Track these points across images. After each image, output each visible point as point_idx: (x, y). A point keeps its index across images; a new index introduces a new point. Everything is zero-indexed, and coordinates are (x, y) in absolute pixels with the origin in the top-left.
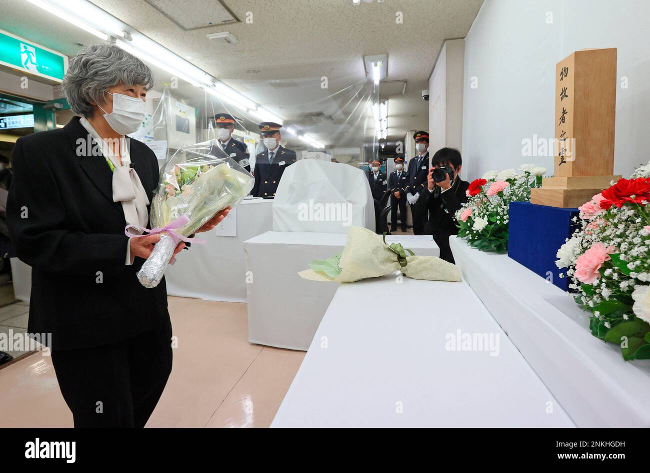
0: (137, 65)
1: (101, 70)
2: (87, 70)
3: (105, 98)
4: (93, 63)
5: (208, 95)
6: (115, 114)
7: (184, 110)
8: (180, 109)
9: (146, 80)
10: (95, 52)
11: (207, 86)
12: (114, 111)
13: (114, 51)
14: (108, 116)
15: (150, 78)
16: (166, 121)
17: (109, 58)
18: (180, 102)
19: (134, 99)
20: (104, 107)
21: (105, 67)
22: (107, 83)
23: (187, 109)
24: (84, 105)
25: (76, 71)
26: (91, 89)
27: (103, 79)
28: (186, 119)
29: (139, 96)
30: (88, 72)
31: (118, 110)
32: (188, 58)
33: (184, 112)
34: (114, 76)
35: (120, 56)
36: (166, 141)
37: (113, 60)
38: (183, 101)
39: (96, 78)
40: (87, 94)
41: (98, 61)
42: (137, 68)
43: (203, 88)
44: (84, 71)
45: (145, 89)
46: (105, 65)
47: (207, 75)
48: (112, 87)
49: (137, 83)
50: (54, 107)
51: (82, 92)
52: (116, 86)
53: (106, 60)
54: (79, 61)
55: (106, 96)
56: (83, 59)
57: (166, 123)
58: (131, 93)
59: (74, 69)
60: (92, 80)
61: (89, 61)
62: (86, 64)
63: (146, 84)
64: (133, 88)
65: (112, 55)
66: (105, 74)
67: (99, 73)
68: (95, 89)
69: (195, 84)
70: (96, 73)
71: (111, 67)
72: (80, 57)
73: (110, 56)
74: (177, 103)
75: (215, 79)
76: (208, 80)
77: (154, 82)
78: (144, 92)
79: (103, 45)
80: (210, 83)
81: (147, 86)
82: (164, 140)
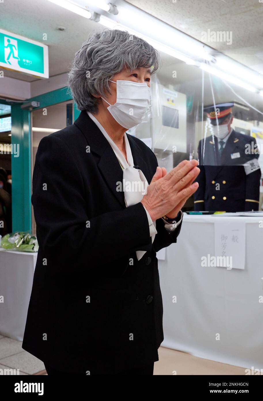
0: (141, 45)
1: (105, 57)
2: (92, 60)
3: (110, 89)
4: (98, 52)
5: (207, 76)
6: (119, 104)
7: (172, 99)
8: (168, 97)
9: (151, 60)
10: (99, 40)
11: (206, 62)
12: (118, 101)
13: (117, 34)
14: (112, 107)
15: (155, 58)
16: (151, 113)
17: (114, 42)
18: (168, 88)
19: (138, 84)
20: (107, 98)
21: (109, 53)
22: (111, 70)
23: (176, 96)
24: (89, 99)
25: (82, 63)
26: (97, 80)
27: (108, 66)
28: (175, 110)
29: (143, 80)
30: (93, 62)
31: (121, 99)
32: (183, 27)
33: (173, 101)
34: (118, 61)
35: (123, 38)
36: (150, 139)
37: (117, 43)
38: (171, 87)
39: (101, 67)
40: (93, 86)
41: (103, 49)
42: (141, 48)
43: (198, 67)
44: (89, 62)
45: (149, 71)
46: (109, 51)
47: (206, 47)
48: (116, 74)
49: (142, 66)
50: (31, 106)
51: (87, 85)
52: (121, 71)
53: (110, 45)
54: (84, 53)
55: (109, 85)
56: (88, 49)
57: (151, 116)
58: (134, 78)
59: (80, 62)
60: (97, 69)
61: (94, 50)
62: (90, 54)
63: (150, 66)
64: (137, 72)
65: (115, 39)
66: (109, 61)
67: (104, 60)
68: (100, 79)
69: (189, 62)
70: (101, 61)
71: (115, 52)
72: (85, 47)
73: (113, 40)
74: (165, 89)
75: (216, 51)
76: (206, 53)
77: (159, 63)
78: (148, 76)
79: (105, 30)
80: (210, 58)
81: (152, 68)
82: (148, 137)
